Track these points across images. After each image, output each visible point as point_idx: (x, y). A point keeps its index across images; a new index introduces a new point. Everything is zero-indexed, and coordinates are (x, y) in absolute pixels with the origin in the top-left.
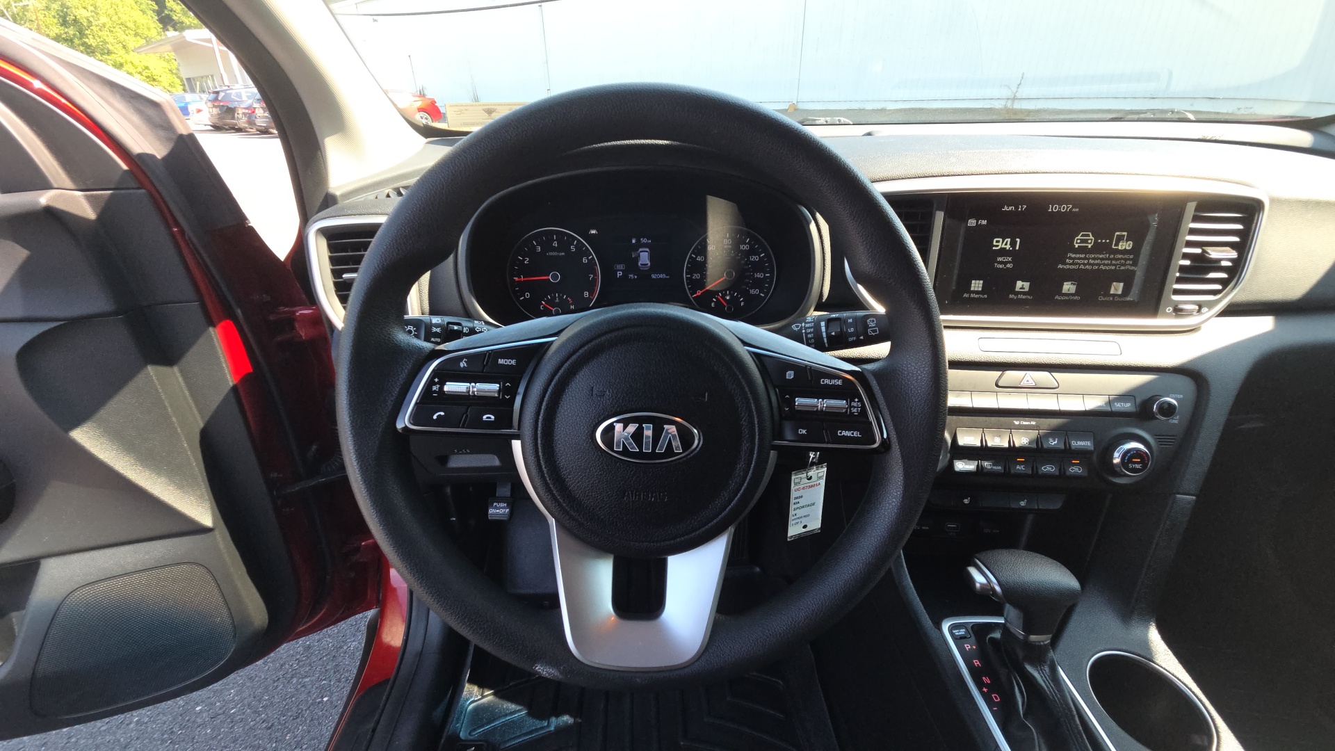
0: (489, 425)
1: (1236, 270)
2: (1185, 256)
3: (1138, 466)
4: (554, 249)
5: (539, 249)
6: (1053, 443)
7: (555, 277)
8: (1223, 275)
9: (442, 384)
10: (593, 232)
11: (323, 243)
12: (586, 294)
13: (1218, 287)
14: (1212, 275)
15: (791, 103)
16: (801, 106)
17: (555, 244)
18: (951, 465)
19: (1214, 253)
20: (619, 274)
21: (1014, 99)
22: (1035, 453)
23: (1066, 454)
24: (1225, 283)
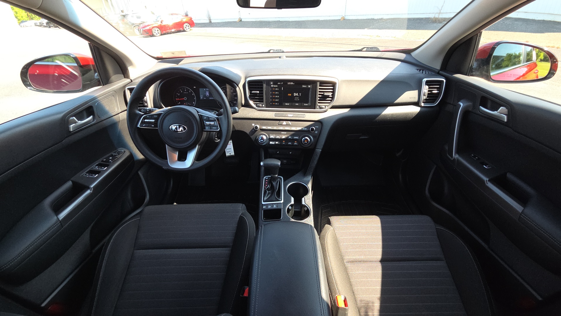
0: (153, 127)
1: (333, 98)
2: (319, 94)
3: (306, 142)
4: (185, 92)
5: (182, 92)
6: (290, 137)
7: (185, 99)
8: (331, 99)
9: (144, 120)
10: (195, 87)
11: (129, 91)
12: (194, 103)
13: (330, 102)
14: (328, 99)
15: (342, 16)
16: (347, 18)
17: (186, 90)
18: (269, 143)
19: (326, 94)
20: (202, 98)
21: (440, 13)
22: (286, 139)
23: (293, 140)
24: (331, 101)
